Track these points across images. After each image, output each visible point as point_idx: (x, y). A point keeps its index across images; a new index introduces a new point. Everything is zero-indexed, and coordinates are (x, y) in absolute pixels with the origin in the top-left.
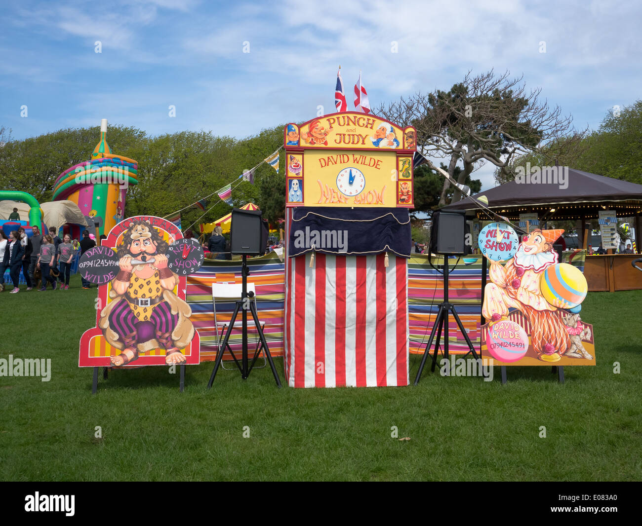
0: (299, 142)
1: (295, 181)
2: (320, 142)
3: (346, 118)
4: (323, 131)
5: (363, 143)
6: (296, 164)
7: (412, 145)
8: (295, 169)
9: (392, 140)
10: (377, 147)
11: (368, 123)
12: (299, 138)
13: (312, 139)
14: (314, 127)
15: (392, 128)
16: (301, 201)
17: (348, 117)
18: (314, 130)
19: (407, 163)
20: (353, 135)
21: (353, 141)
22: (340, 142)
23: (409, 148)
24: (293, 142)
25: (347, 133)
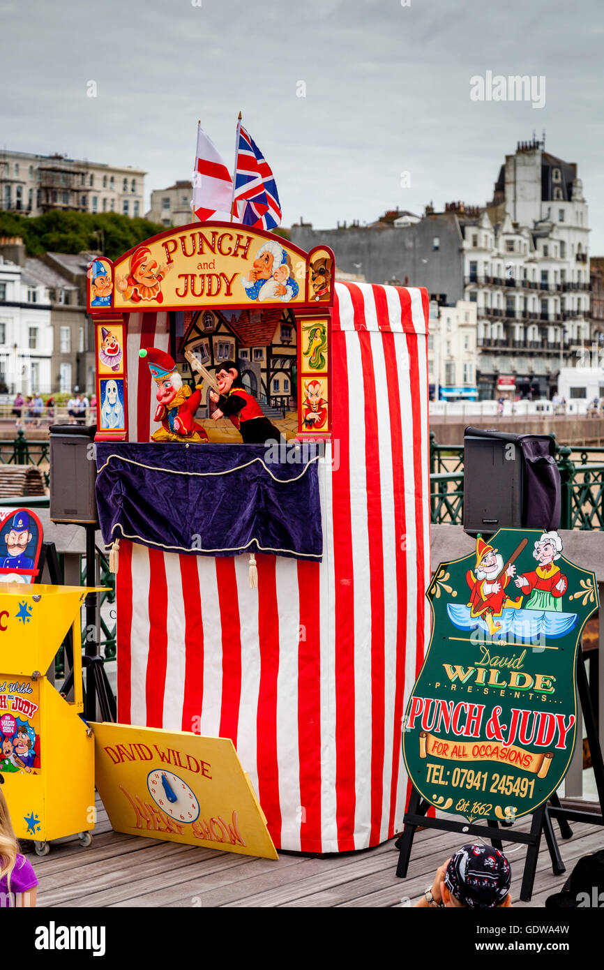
0: (112, 296)
1: (111, 384)
2: (149, 296)
3: (197, 237)
4: (154, 271)
5: (228, 294)
6: (112, 345)
7: (324, 292)
8: (111, 357)
9: (284, 283)
10: (254, 302)
11: (239, 246)
12: (113, 290)
13: (136, 290)
14: (139, 263)
15: (284, 254)
16: (122, 427)
17: (201, 236)
18: (140, 269)
19: (318, 333)
20: (210, 276)
21: (210, 290)
22: (186, 292)
23: (317, 299)
24: (102, 300)
25: (198, 273)
